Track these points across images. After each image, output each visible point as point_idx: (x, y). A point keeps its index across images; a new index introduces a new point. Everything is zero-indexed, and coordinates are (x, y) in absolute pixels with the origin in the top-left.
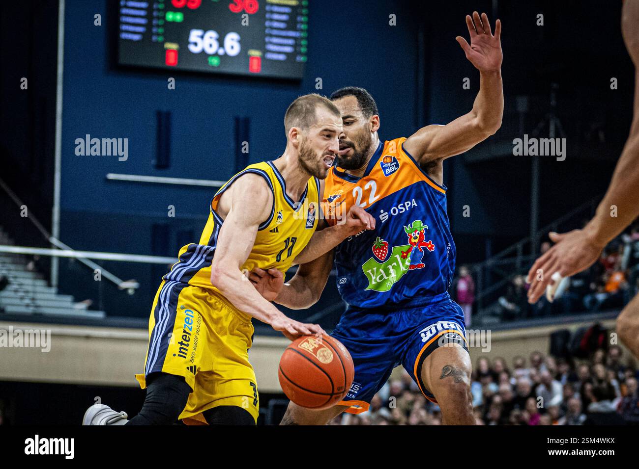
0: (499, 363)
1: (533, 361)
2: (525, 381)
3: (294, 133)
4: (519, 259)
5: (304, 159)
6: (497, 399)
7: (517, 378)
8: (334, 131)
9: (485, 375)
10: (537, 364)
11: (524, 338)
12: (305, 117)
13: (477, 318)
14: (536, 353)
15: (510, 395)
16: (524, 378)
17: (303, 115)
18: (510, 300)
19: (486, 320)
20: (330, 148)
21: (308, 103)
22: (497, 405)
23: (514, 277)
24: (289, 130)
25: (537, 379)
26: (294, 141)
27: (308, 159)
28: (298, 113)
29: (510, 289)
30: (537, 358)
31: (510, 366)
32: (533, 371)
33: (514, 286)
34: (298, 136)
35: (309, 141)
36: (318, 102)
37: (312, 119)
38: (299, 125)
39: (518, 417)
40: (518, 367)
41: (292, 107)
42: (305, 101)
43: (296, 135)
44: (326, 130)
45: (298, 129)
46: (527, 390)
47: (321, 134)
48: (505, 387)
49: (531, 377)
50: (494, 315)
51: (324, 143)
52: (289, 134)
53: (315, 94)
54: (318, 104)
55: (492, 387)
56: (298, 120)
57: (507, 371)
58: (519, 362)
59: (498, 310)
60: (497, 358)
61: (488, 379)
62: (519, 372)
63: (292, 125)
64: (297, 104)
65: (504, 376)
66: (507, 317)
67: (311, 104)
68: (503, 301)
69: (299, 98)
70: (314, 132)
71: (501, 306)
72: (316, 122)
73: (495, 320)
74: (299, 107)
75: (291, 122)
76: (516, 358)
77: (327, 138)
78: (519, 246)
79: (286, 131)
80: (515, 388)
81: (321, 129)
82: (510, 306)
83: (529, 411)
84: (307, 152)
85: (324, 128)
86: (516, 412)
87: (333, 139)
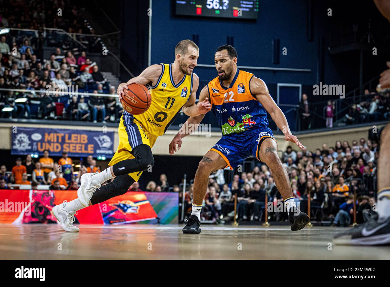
0: (346, 143)
1: (361, 142)
2: (358, 151)
3: (179, 56)
4: (354, 97)
5: (182, 67)
6: (345, 159)
7: (354, 150)
8: (195, 56)
9: (339, 149)
10: (363, 144)
11: (357, 132)
12: (183, 50)
13: (335, 123)
14: (362, 139)
15: (351, 157)
16: (357, 150)
17: (183, 49)
18: (350, 116)
19: (339, 125)
20: (193, 64)
21: (185, 44)
22: (345, 162)
23: (352, 105)
24: (176, 55)
25: (363, 150)
26: (178, 60)
27: (183, 67)
28: (181, 48)
29: (350, 111)
30: (362, 140)
31: (351, 145)
32: (361, 147)
33: (352, 109)
34: (180, 58)
35: (184, 60)
36: (190, 44)
37: (186, 51)
38: (181, 53)
39: (354, 167)
40: (354, 145)
41: (178, 45)
42: (184, 43)
43: (179, 57)
44: (192, 56)
45: (180, 55)
46: (359, 155)
47: (190, 57)
48: (349, 154)
49: (360, 149)
50: (343, 122)
51: (191, 61)
52: (176, 56)
53: (188, 40)
54: (189, 45)
55: (343, 154)
56: (180, 51)
57: (349, 147)
58: (355, 143)
59: (345, 120)
60: (345, 141)
61: (341, 151)
62: (354, 147)
63: (178, 53)
64: (180, 44)
65: (348, 149)
66: (349, 123)
67: (186, 45)
68: (347, 116)
69: (182, 41)
70: (187, 57)
71: (346, 117)
72: (188, 52)
73: (344, 124)
74: (181, 46)
75: (177, 51)
76: (354, 141)
77: (192, 59)
78: (354, 91)
79: (175, 55)
80: (353, 154)
81: (190, 55)
82: (350, 118)
83: (360, 164)
84: (183, 64)
85: (191, 55)
86: (354, 165)
87: (194, 59)
